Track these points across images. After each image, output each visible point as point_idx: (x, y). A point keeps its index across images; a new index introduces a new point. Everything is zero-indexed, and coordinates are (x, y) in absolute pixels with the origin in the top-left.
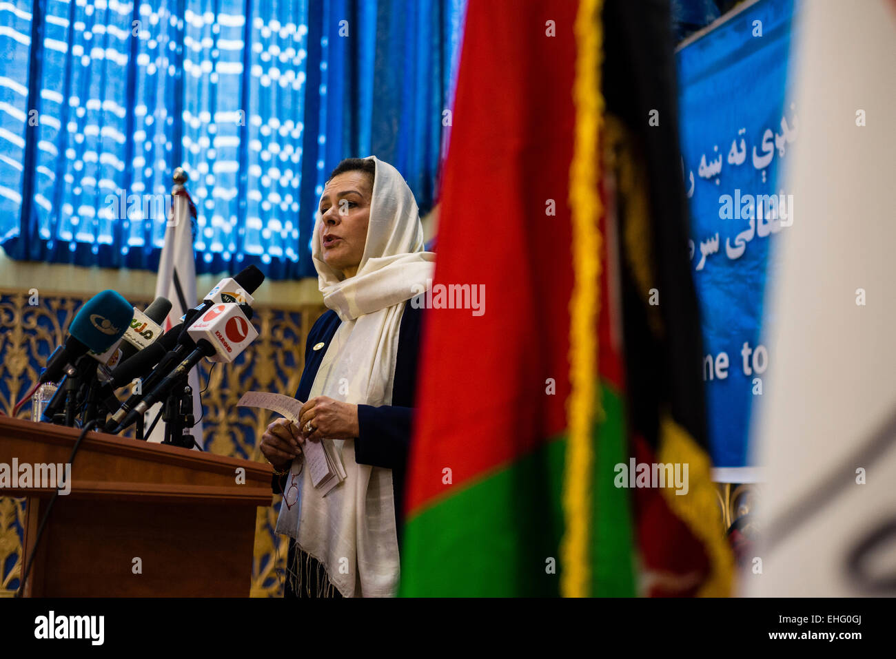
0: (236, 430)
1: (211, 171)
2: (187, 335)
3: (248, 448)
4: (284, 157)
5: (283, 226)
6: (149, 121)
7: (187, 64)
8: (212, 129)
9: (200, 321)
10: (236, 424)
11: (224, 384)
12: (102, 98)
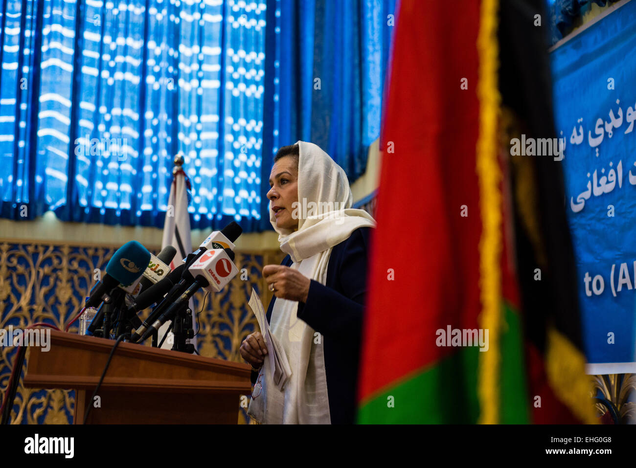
0: (218, 340)
1: (198, 157)
2: (188, 272)
3: (227, 353)
4: (249, 146)
5: (250, 194)
6: (155, 122)
7: (181, 82)
8: (199, 127)
9: (197, 262)
10: (218, 335)
11: (209, 307)
12: (122, 107)
